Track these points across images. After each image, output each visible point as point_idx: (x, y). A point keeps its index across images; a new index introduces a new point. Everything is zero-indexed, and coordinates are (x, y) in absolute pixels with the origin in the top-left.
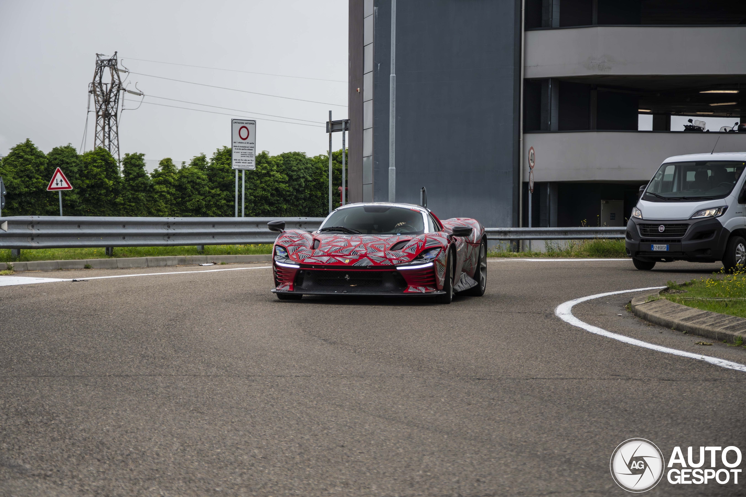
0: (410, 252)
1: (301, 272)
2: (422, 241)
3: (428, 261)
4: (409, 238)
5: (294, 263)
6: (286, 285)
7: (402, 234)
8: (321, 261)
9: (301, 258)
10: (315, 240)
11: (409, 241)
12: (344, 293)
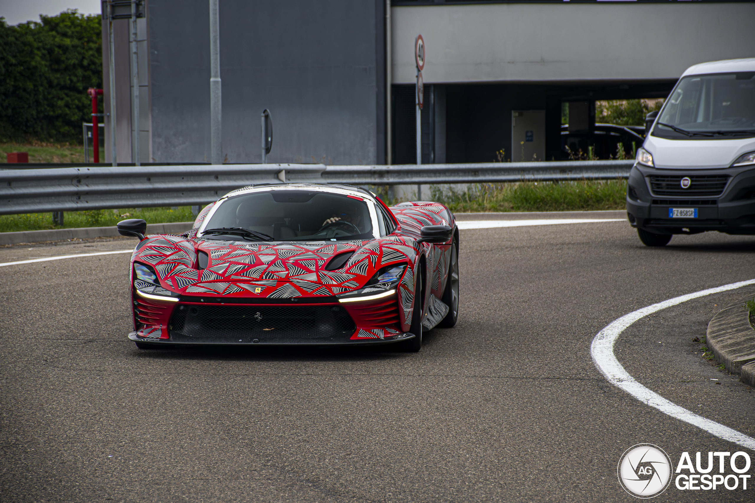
0: (358, 272)
1: (182, 308)
2: (376, 254)
3: (388, 288)
4: (353, 248)
5: (169, 293)
6: (155, 329)
7: (340, 239)
8: (215, 291)
9: (181, 286)
10: (197, 251)
11: (353, 252)
12: (254, 342)
